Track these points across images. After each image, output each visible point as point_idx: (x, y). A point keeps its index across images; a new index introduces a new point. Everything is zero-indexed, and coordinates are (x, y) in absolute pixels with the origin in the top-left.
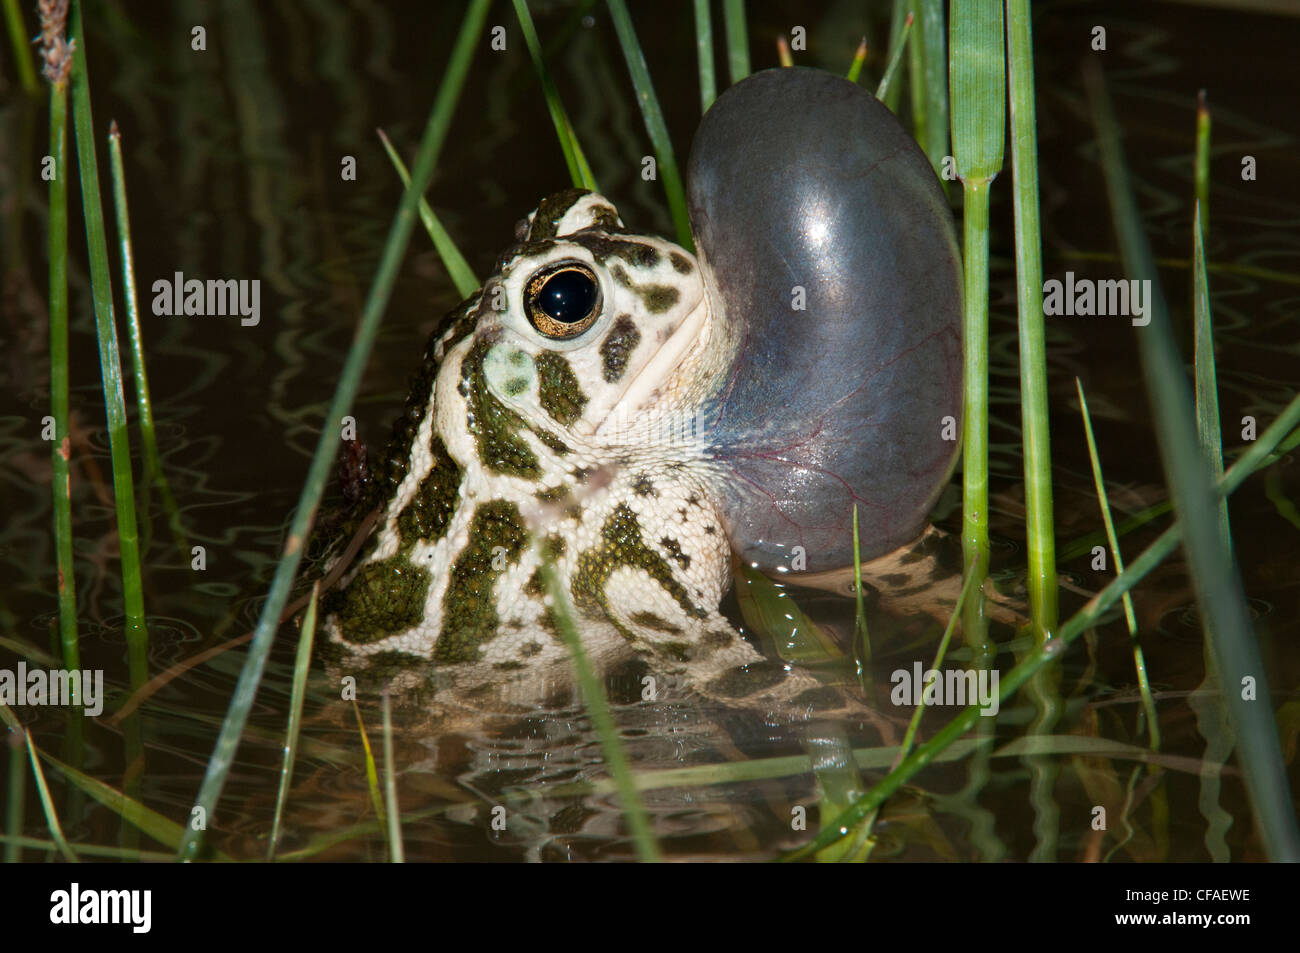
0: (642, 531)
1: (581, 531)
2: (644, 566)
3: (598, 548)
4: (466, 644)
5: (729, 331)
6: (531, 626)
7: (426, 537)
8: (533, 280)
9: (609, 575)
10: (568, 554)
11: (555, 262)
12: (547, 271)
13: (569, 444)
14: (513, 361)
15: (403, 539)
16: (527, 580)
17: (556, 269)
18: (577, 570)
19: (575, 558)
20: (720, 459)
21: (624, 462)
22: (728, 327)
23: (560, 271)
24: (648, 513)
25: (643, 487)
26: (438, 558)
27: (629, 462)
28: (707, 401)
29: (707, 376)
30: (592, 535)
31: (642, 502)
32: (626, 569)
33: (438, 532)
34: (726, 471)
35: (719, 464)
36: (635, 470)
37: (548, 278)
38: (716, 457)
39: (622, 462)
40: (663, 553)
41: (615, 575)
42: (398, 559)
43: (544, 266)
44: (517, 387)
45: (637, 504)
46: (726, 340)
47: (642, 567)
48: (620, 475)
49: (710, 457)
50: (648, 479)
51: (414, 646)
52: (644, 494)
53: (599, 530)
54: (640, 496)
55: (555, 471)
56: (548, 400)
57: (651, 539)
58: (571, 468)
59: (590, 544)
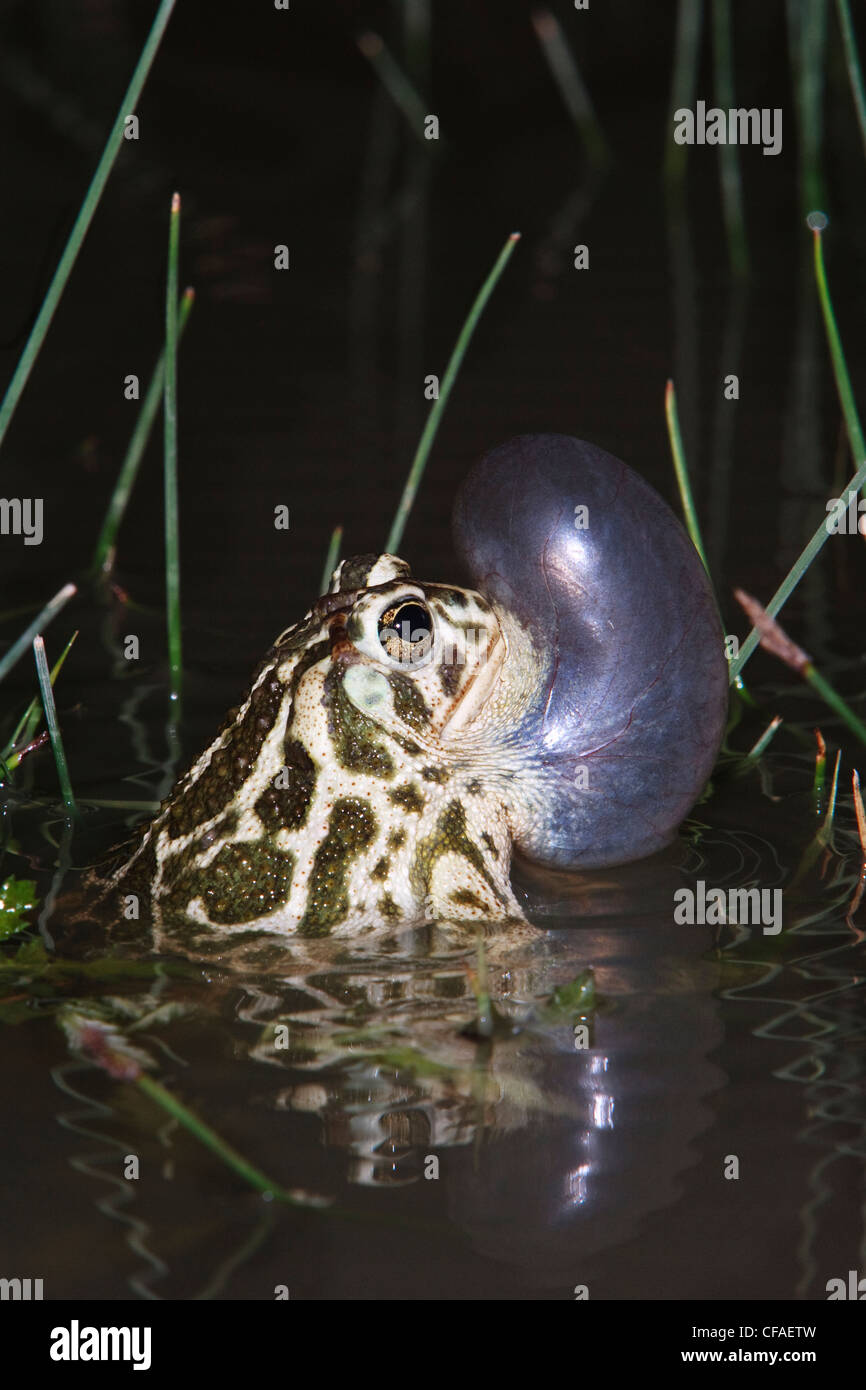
0: (467, 824)
1: (421, 824)
2: (464, 853)
3: (433, 836)
4: (323, 925)
5: (537, 657)
6: (371, 911)
7: (288, 826)
8: (384, 613)
9: (438, 857)
10: (407, 844)
11: (402, 597)
12: (395, 605)
13: (422, 746)
14: (369, 679)
15: (266, 827)
16: (372, 869)
17: (402, 603)
18: (414, 858)
19: (414, 847)
20: (548, 764)
21: (464, 765)
22: (535, 655)
23: (405, 604)
24: (474, 809)
25: (474, 787)
26: (302, 844)
27: (468, 765)
28: (528, 716)
29: (523, 696)
30: (429, 827)
31: (471, 801)
32: (451, 854)
33: (298, 823)
34: (555, 777)
35: (548, 771)
36: (473, 773)
37: (396, 611)
38: (544, 764)
39: (463, 765)
40: (481, 845)
41: (442, 858)
42: (264, 844)
43: (394, 601)
44: (372, 700)
45: (468, 802)
46: (536, 665)
47: (463, 853)
48: (458, 775)
49: (538, 763)
50: (479, 782)
51: (280, 925)
52: (473, 793)
53: (435, 821)
54: (470, 795)
55: (407, 771)
56: (401, 708)
57: (473, 833)
58: (420, 767)
59: (427, 833)
